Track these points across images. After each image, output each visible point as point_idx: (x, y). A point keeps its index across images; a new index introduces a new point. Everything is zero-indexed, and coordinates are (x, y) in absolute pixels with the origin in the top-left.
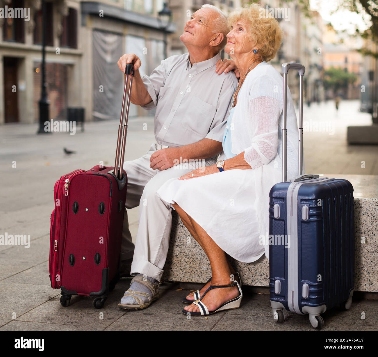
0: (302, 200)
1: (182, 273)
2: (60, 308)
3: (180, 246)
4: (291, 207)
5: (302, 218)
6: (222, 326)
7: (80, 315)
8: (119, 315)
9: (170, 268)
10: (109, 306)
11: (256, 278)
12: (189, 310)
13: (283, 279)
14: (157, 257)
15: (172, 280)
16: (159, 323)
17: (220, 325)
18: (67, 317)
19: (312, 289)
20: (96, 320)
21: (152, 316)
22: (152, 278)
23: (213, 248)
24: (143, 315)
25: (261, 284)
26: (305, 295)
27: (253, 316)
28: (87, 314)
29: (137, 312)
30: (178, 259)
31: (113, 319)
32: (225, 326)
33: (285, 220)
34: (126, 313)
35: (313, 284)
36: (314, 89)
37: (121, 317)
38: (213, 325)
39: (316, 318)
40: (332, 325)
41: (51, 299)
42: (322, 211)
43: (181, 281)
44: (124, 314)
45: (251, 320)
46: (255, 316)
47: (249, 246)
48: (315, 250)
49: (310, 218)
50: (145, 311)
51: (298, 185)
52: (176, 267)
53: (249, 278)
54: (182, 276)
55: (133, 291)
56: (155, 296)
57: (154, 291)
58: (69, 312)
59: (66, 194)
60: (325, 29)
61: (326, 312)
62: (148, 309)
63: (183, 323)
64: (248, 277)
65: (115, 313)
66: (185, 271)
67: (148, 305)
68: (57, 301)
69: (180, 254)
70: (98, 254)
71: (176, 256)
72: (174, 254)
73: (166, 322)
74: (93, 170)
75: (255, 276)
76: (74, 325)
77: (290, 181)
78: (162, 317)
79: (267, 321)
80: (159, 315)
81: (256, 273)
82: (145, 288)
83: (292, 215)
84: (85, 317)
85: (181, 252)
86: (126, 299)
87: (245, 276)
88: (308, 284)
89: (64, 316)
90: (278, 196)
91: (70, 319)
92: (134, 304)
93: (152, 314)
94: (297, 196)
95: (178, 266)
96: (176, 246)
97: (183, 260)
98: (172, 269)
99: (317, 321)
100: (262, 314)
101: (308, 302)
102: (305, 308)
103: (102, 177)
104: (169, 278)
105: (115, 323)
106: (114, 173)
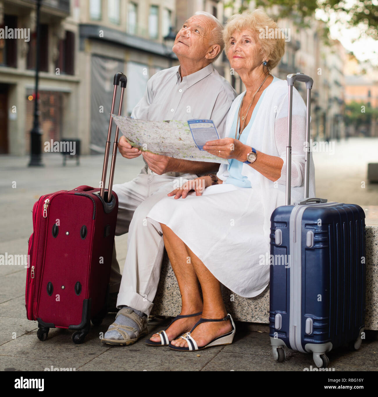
0: (306, 225)
1: (174, 306)
2: (37, 343)
3: (172, 277)
4: (294, 232)
5: (306, 244)
6: (216, 364)
7: (59, 350)
8: (101, 350)
9: (162, 301)
10: (91, 341)
11: (256, 313)
12: (176, 344)
13: (284, 312)
14: (147, 288)
15: (162, 315)
16: (145, 360)
17: (213, 363)
18: (44, 352)
19: (317, 324)
20: (76, 355)
21: (138, 352)
22: (140, 311)
23: (208, 278)
24: (128, 351)
25: (261, 320)
26: (308, 331)
27: (251, 354)
28: (67, 349)
29: (122, 348)
30: (169, 292)
31: (95, 354)
32: (219, 364)
33: (287, 247)
34: (109, 349)
35: (318, 318)
36: (334, 125)
37: (104, 353)
38: (205, 363)
39: (321, 356)
40: (338, 365)
41: (28, 333)
42: (329, 237)
43: (173, 316)
44: (107, 350)
45: (249, 359)
46: (253, 354)
47: (251, 279)
48: (321, 280)
49: (315, 245)
50: (131, 348)
51: (303, 209)
52: (168, 300)
53: (248, 314)
54: (174, 310)
55: (118, 325)
56: (143, 331)
57: (142, 326)
58: (46, 346)
59: (45, 216)
60: (346, 58)
61: (331, 350)
62: (135, 345)
63: (173, 361)
64: (247, 312)
65: (97, 349)
66: (177, 305)
67: (134, 341)
68: (34, 335)
69: (171, 286)
70: (78, 283)
71: (168, 288)
72: (165, 286)
73: (153, 359)
74: (76, 190)
75: (255, 312)
76: (51, 360)
77: (294, 204)
78: (150, 354)
79: (266, 360)
80: (147, 351)
81: (256, 308)
82: (132, 322)
83: (295, 242)
84: (64, 352)
85: (173, 284)
86: (111, 333)
87: (243, 311)
88: (312, 318)
89: (41, 350)
90: (280, 220)
91: (46, 354)
92: (119, 339)
93: (138, 350)
94: (301, 220)
95: (170, 299)
96: (168, 277)
97: (175, 293)
98: (162, 302)
99: (321, 360)
100: (261, 352)
101: (312, 339)
102: (308, 346)
103: (85, 197)
104: (159, 312)
105: (96, 358)
106: (100, 194)
